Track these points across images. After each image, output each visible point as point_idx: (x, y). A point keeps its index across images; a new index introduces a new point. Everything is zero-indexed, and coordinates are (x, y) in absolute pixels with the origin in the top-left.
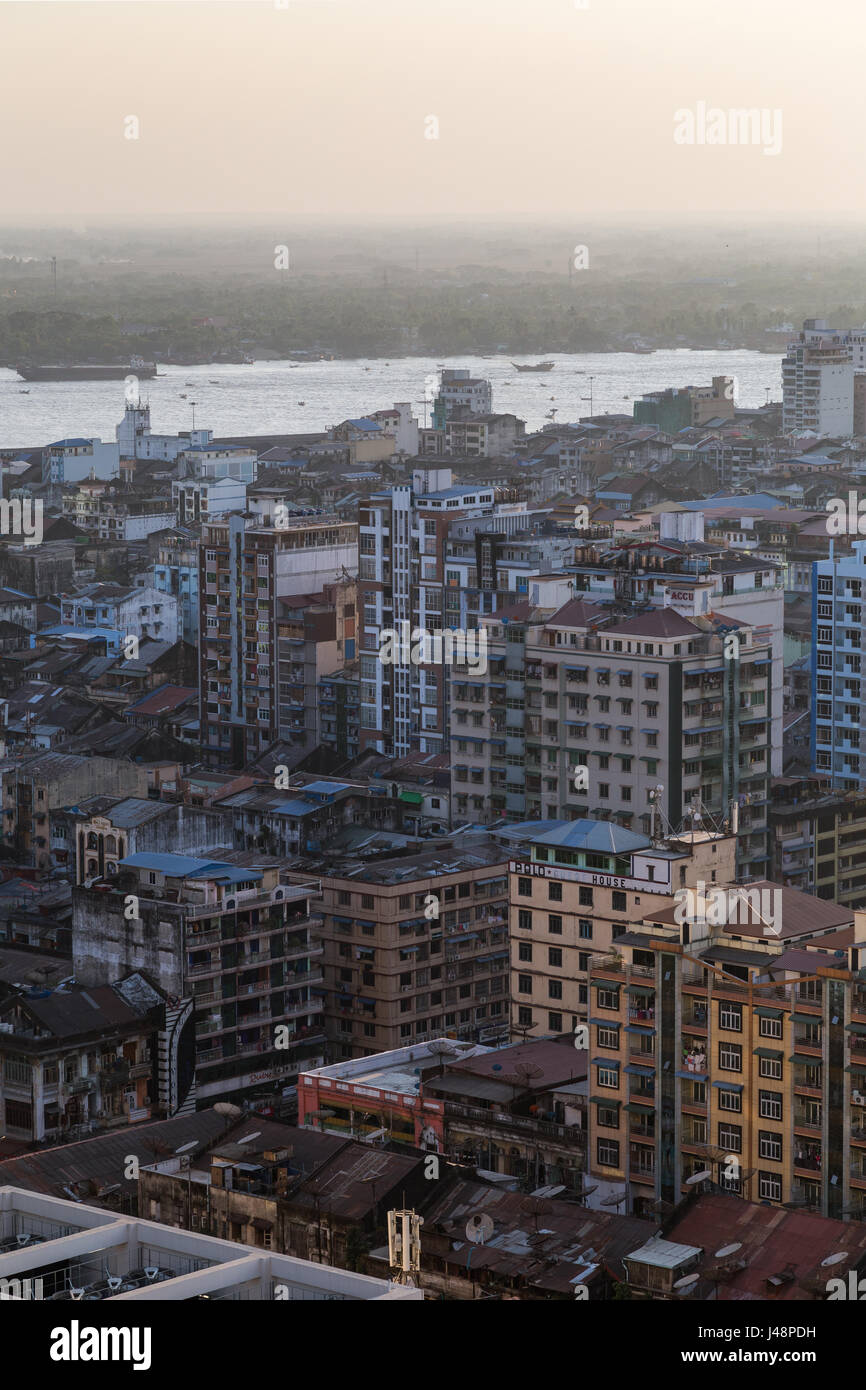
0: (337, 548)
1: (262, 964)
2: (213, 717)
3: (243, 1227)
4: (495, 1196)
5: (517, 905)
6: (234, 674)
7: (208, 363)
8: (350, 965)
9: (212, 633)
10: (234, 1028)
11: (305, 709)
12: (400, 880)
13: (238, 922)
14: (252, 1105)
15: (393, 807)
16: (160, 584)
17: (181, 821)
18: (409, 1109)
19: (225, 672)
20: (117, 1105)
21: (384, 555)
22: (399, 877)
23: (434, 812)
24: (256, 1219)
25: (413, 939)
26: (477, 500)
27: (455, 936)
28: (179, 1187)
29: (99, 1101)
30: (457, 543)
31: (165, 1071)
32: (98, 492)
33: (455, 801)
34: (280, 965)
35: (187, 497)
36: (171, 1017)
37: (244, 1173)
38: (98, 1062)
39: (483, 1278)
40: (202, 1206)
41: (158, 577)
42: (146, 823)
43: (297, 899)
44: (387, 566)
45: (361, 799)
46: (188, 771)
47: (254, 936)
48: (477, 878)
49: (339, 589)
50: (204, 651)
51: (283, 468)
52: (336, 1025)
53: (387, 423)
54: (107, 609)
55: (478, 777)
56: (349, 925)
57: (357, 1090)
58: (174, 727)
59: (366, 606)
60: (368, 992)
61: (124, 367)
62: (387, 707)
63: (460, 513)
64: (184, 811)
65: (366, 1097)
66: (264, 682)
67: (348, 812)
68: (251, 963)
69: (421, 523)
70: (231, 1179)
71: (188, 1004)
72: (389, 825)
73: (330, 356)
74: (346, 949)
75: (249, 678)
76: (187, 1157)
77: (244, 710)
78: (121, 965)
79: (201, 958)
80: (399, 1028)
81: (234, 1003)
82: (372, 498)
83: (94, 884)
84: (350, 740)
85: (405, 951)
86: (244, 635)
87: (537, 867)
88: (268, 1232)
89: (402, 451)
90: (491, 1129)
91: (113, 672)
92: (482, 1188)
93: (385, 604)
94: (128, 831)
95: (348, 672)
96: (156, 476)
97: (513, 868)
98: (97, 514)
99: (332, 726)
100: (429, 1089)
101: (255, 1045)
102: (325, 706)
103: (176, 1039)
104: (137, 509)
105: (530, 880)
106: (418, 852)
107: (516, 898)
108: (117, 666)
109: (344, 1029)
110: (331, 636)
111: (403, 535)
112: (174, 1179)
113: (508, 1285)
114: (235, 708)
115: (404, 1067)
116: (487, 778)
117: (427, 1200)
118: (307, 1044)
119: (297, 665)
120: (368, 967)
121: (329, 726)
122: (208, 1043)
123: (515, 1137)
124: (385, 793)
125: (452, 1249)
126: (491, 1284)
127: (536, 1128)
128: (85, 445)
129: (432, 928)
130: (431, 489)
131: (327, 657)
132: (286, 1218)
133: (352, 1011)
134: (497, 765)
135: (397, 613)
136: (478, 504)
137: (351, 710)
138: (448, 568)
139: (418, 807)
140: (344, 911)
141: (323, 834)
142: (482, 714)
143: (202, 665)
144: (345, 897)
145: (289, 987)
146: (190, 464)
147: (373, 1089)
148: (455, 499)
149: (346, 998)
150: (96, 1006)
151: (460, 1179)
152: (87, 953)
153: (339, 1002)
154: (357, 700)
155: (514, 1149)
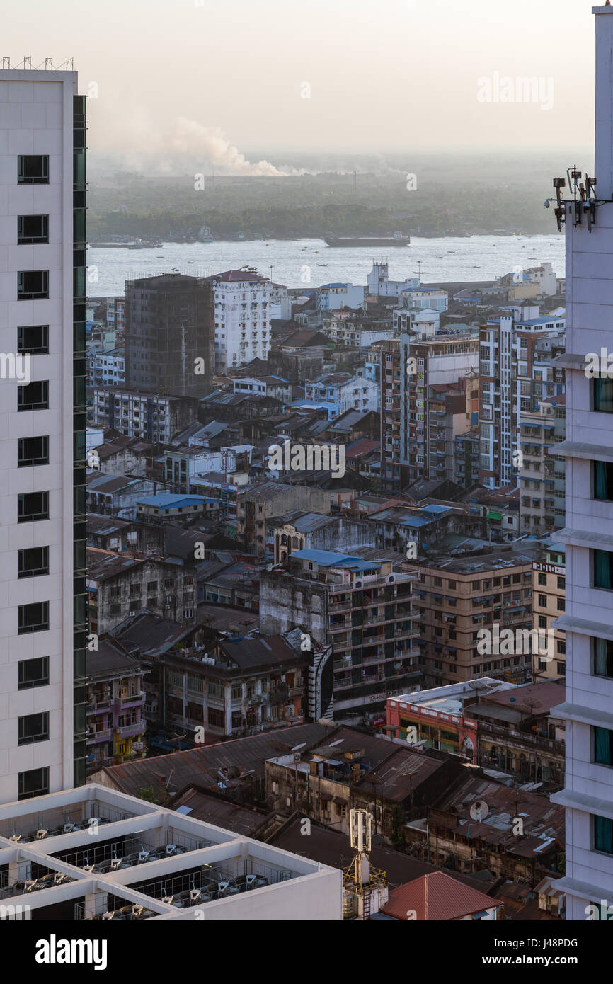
0: (469, 355)
1: (379, 624)
2: (389, 460)
3: (329, 803)
4: (493, 788)
5: (538, 591)
6: (402, 433)
7: (443, 236)
8: (441, 626)
9: (389, 407)
10: (359, 665)
11: (445, 456)
12: (473, 571)
13: (364, 596)
14: (371, 716)
15: (480, 522)
16: (368, 375)
17: (341, 528)
18: (455, 725)
19: (397, 432)
20: (281, 713)
21: (495, 360)
22: (473, 569)
23: (509, 526)
24: (337, 798)
25: (482, 610)
26: (555, 326)
27: (511, 608)
28: (290, 774)
29: (269, 711)
30: (540, 353)
31: (312, 692)
32: (345, 316)
33: (522, 519)
34: (392, 624)
35: (402, 320)
36: (317, 657)
37: (332, 767)
38: (268, 685)
39: (478, 845)
40: (303, 787)
41: (367, 370)
42: (318, 529)
43: (404, 582)
44: (497, 367)
45: (459, 517)
46: (361, 495)
47: (374, 606)
48: (524, 571)
49: (468, 381)
50: (384, 418)
51: (466, 303)
52: (432, 664)
53: (536, 275)
54: (333, 390)
55: (537, 504)
56: (441, 599)
57: (423, 711)
58: (365, 466)
59: (484, 392)
60: (452, 643)
61: (389, 238)
62: (497, 456)
63: (543, 334)
64: (343, 522)
65: (429, 716)
66: (420, 439)
67: (450, 525)
68: (372, 623)
69: (518, 340)
70: (322, 770)
71: (328, 649)
72: (478, 534)
73: (519, 232)
74: (438, 615)
75: (411, 436)
76: (299, 754)
77: (408, 455)
78: (288, 621)
79: (338, 619)
80: (472, 668)
81: (360, 649)
82: (488, 324)
83: (273, 569)
84: (473, 477)
85: (476, 618)
86: (408, 409)
87: (550, 566)
88: (344, 806)
89: (544, 293)
90: (507, 740)
91: (328, 430)
92: (485, 783)
93: (496, 390)
94: (306, 534)
95: (473, 433)
96: (388, 307)
97: (535, 567)
98: (344, 330)
99: (463, 467)
100: (468, 712)
101: (374, 677)
102: (458, 455)
103: (320, 671)
104: (368, 327)
105: (546, 575)
106: (491, 553)
107: (537, 586)
108: (332, 426)
109: (437, 667)
110: (463, 411)
111: (507, 347)
112: (288, 768)
113: (494, 851)
114: (402, 455)
115: (459, 696)
116: (542, 504)
117: (448, 789)
118: (408, 677)
119: (441, 428)
120: (452, 627)
121: (461, 467)
122: (342, 675)
123: (522, 747)
124: (479, 513)
125: (458, 824)
126: (483, 849)
127: (535, 742)
128: (341, 287)
129: (494, 603)
130: (526, 318)
131: (460, 424)
132: (355, 798)
133: (442, 656)
134: (549, 496)
135: (503, 397)
136: (555, 328)
137: (474, 458)
138: (535, 368)
139: (499, 522)
140: (437, 590)
141: (433, 539)
142: (539, 464)
143: (383, 428)
144: (438, 581)
145: (397, 639)
146: (406, 300)
147: (433, 711)
148: (540, 325)
149: (439, 647)
150: (269, 649)
151: (471, 776)
152: (268, 613)
153: (434, 649)
154: (478, 452)
155: (522, 754)
